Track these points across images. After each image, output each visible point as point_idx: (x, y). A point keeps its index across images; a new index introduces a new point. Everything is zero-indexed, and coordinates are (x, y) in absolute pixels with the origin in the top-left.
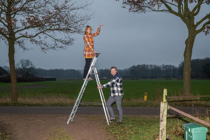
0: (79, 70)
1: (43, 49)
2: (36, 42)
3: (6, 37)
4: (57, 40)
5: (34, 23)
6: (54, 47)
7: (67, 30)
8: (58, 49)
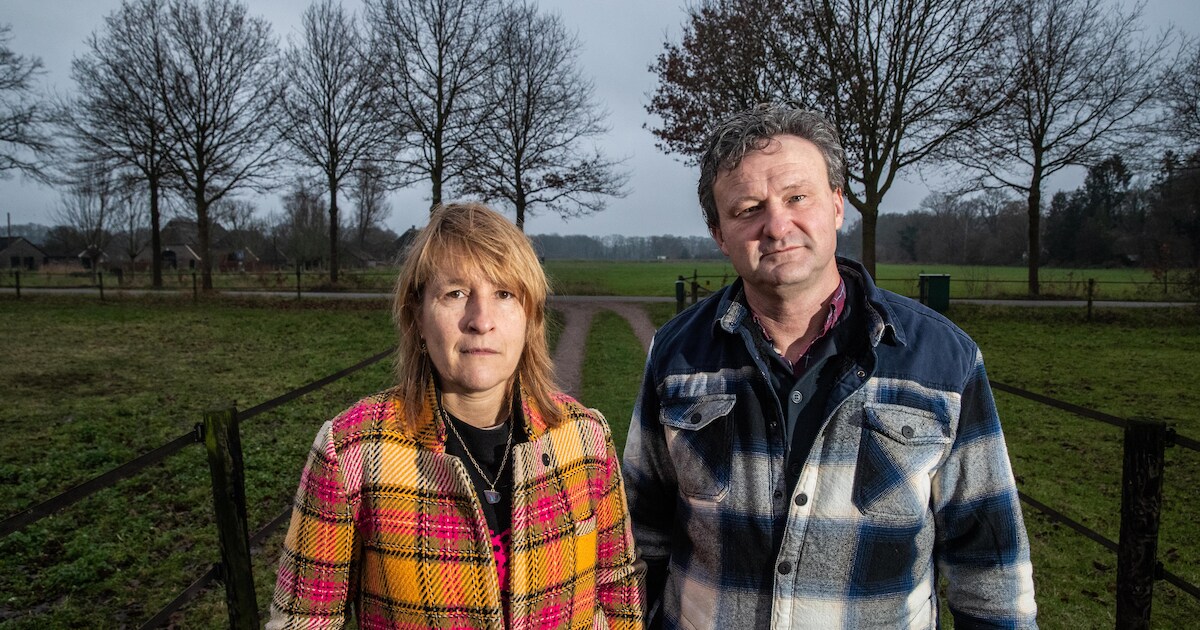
0: (598, 237)
1: (564, 217)
2: (554, 207)
3: (513, 201)
4: (583, 204)
5: (555, 182)
6: (577, 214)
7: (597, 190)
8: (583, 217)
